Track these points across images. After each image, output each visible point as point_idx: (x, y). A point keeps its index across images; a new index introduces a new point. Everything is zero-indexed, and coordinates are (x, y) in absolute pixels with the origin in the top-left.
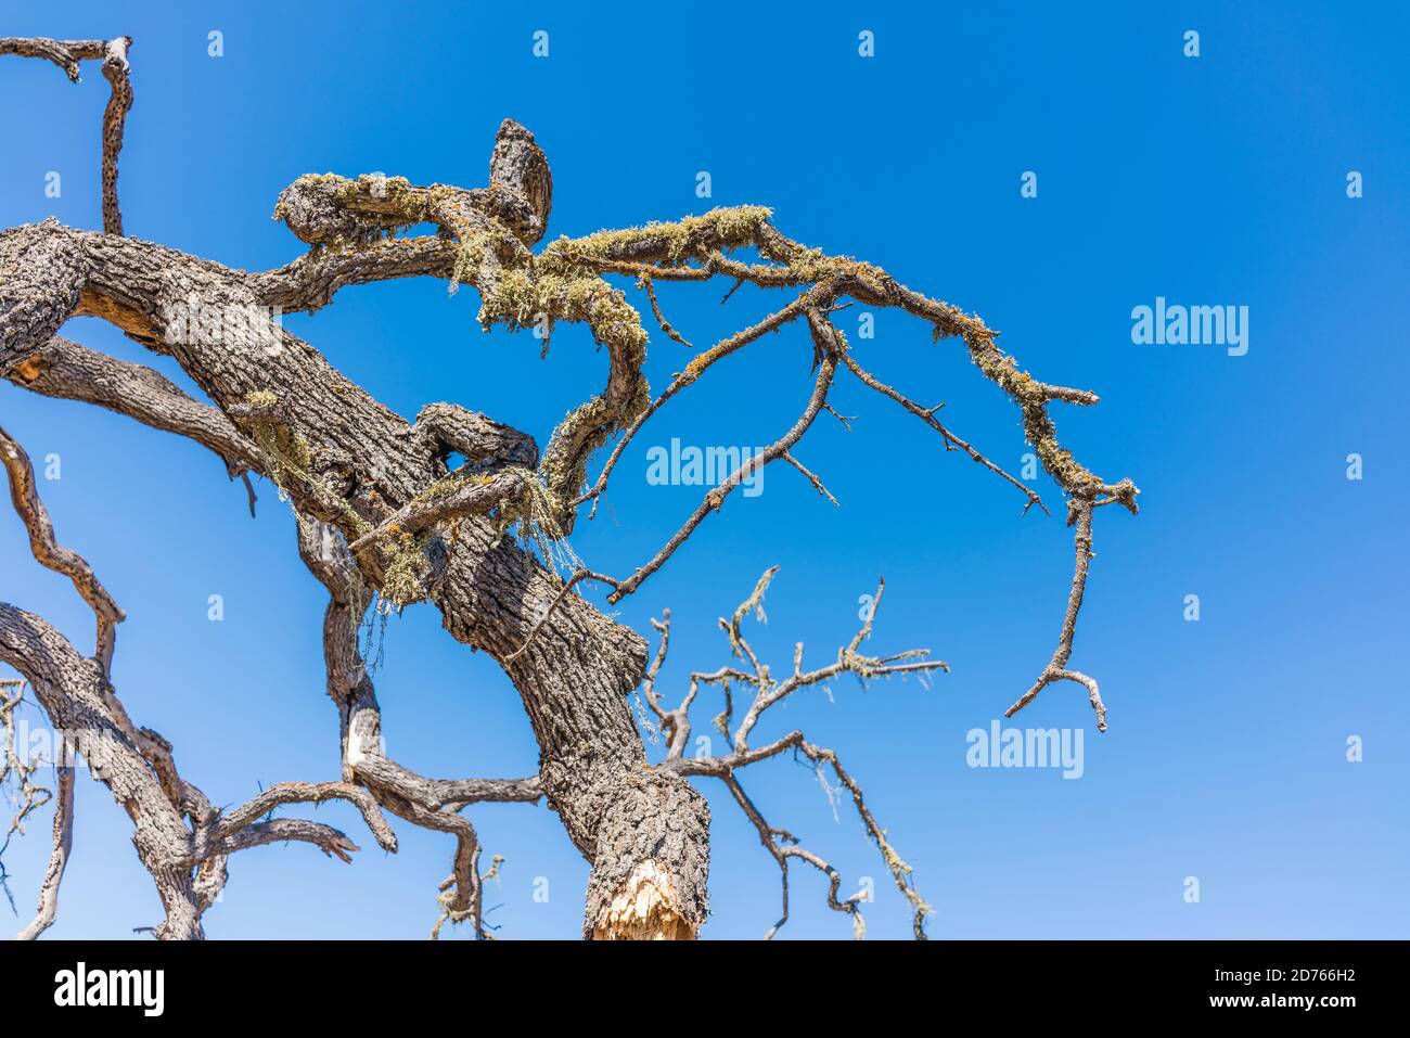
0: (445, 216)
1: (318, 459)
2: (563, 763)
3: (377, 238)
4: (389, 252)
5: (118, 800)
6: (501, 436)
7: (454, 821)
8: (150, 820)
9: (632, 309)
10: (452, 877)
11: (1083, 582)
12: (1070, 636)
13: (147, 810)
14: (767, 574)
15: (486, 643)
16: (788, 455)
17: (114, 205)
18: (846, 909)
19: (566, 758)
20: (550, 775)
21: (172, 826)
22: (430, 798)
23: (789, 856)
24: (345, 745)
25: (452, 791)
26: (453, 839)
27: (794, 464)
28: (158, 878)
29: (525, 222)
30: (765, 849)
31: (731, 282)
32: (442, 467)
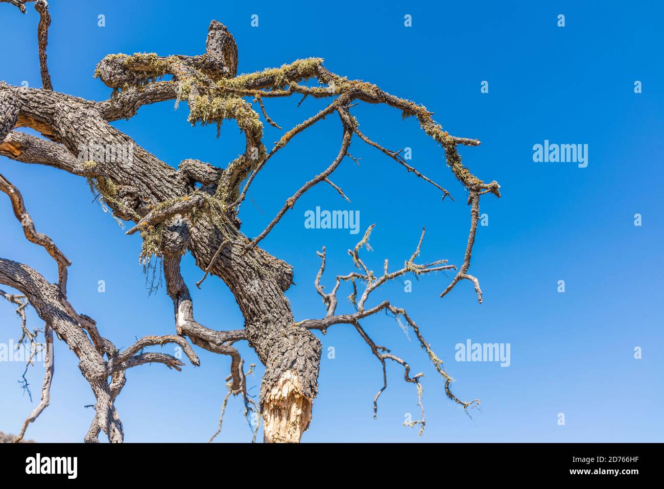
0: (174, 71)
1: (121, 191)
2: (255, 325)
3: (147, 83)
4: (162, 88)
5: (70, 348)
6: (218, 174)
7: (229, 350)
8: (86, 357)
9: (254, 112)
10: (231, 375)
11: (475, 232)
12: (469, 258)
13: (84, 352)
14: (370, 228)
15: (216, 272)
16: (327, 179)
17: (46, 71)
18: (413, 381)
19: (255, 323)
20: (249, 331)
21: (96, 359)
22: (217, 339)
23: (385, 358)
24: (177, 317)
25: (227, 336)
26: (229, 357)
27: (330, 183)
28: (91, 383)
29: (221, 71)
30: (374, 356)
31: (302, 96)
32: (191, 189)
